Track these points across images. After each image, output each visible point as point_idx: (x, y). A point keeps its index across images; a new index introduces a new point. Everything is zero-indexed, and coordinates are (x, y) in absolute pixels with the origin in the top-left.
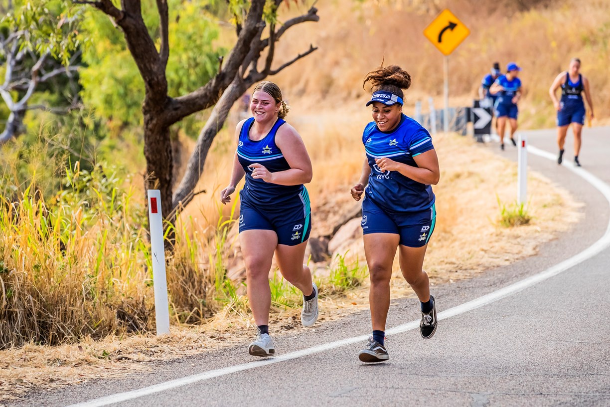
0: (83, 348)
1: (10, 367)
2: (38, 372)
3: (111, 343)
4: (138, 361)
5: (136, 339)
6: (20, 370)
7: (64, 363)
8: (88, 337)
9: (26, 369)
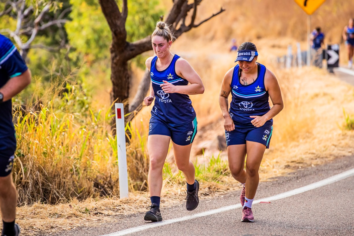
0: (73, 206)
1: (25, 218)
2: (43, 222)
3: (90, 203)
4: (108, 215)
5: (106, 200)
6: (31, 220)
7: (60, 216)
8: (75, 199)
9: (35, 220)
